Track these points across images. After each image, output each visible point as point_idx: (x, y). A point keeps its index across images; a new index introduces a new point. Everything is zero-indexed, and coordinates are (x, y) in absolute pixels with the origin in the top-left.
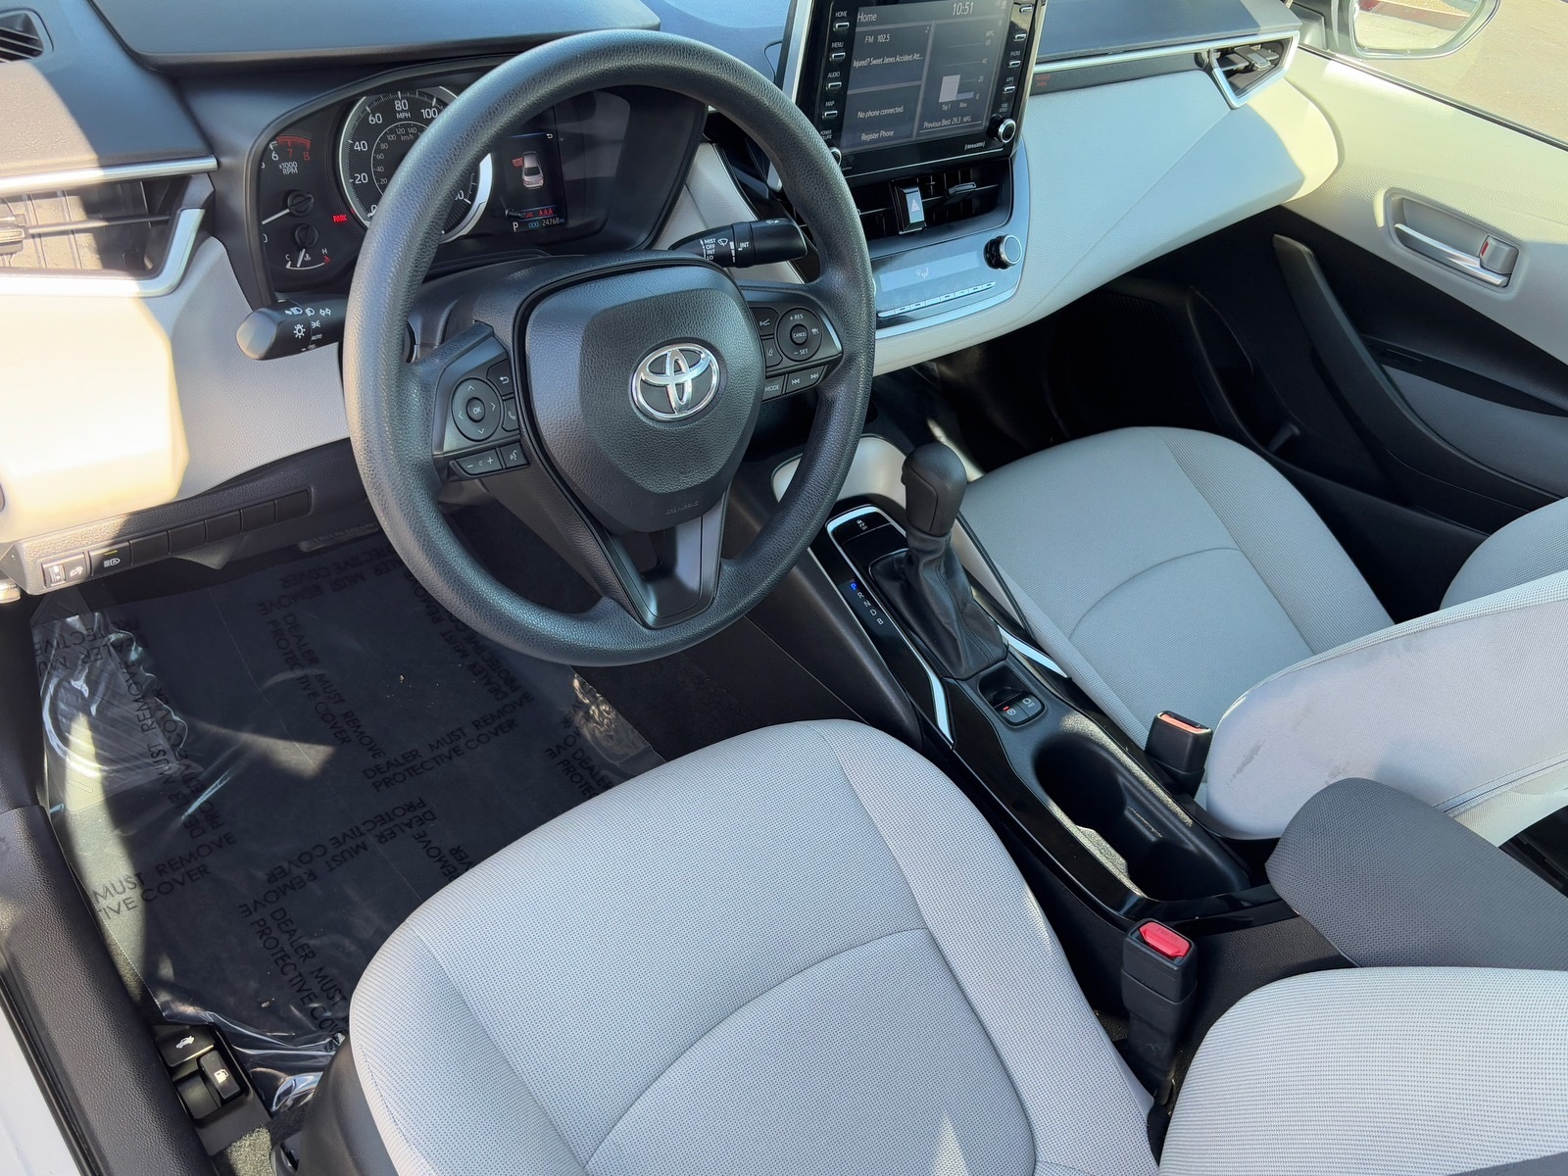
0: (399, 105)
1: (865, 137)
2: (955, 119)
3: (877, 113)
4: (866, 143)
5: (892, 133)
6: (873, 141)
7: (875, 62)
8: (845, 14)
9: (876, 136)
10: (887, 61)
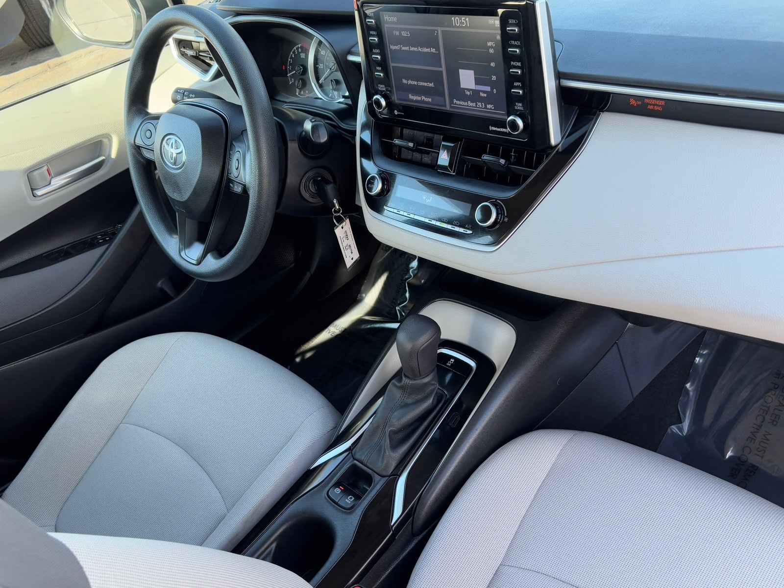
1: (411, 97)
2: (479, 104)
3: (416, 83)
4: (412, 101)
5: (430, 100)
6: (416, 101)
7: (404, 48)
9: (419, 98)
10: (412, 49)
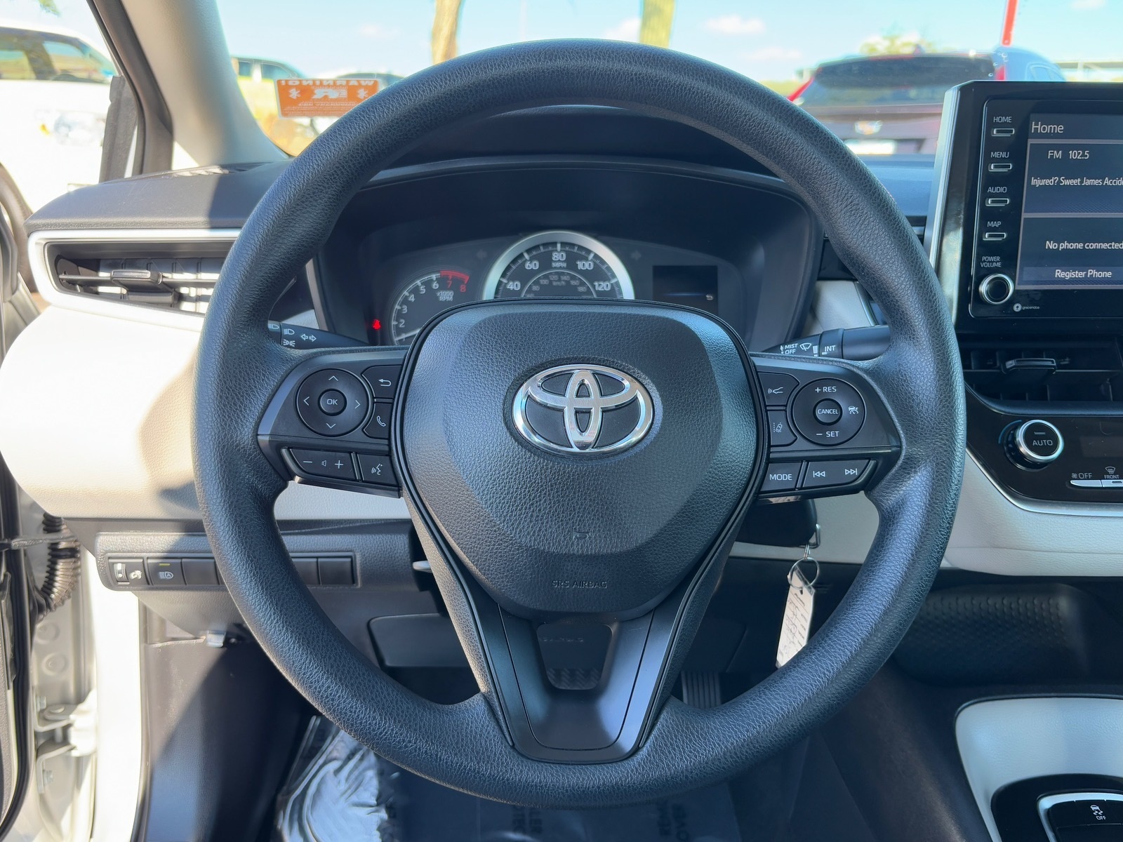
0: (556, 256)
1: (1059, 274)
3: (1080, 246)
4: (1063, 281)
5: (1109, 274)
6: (1073, 281)
7: (1067, 182)
8: (1008, 119)
9: (1081, 275)
10: (1088, 182)
